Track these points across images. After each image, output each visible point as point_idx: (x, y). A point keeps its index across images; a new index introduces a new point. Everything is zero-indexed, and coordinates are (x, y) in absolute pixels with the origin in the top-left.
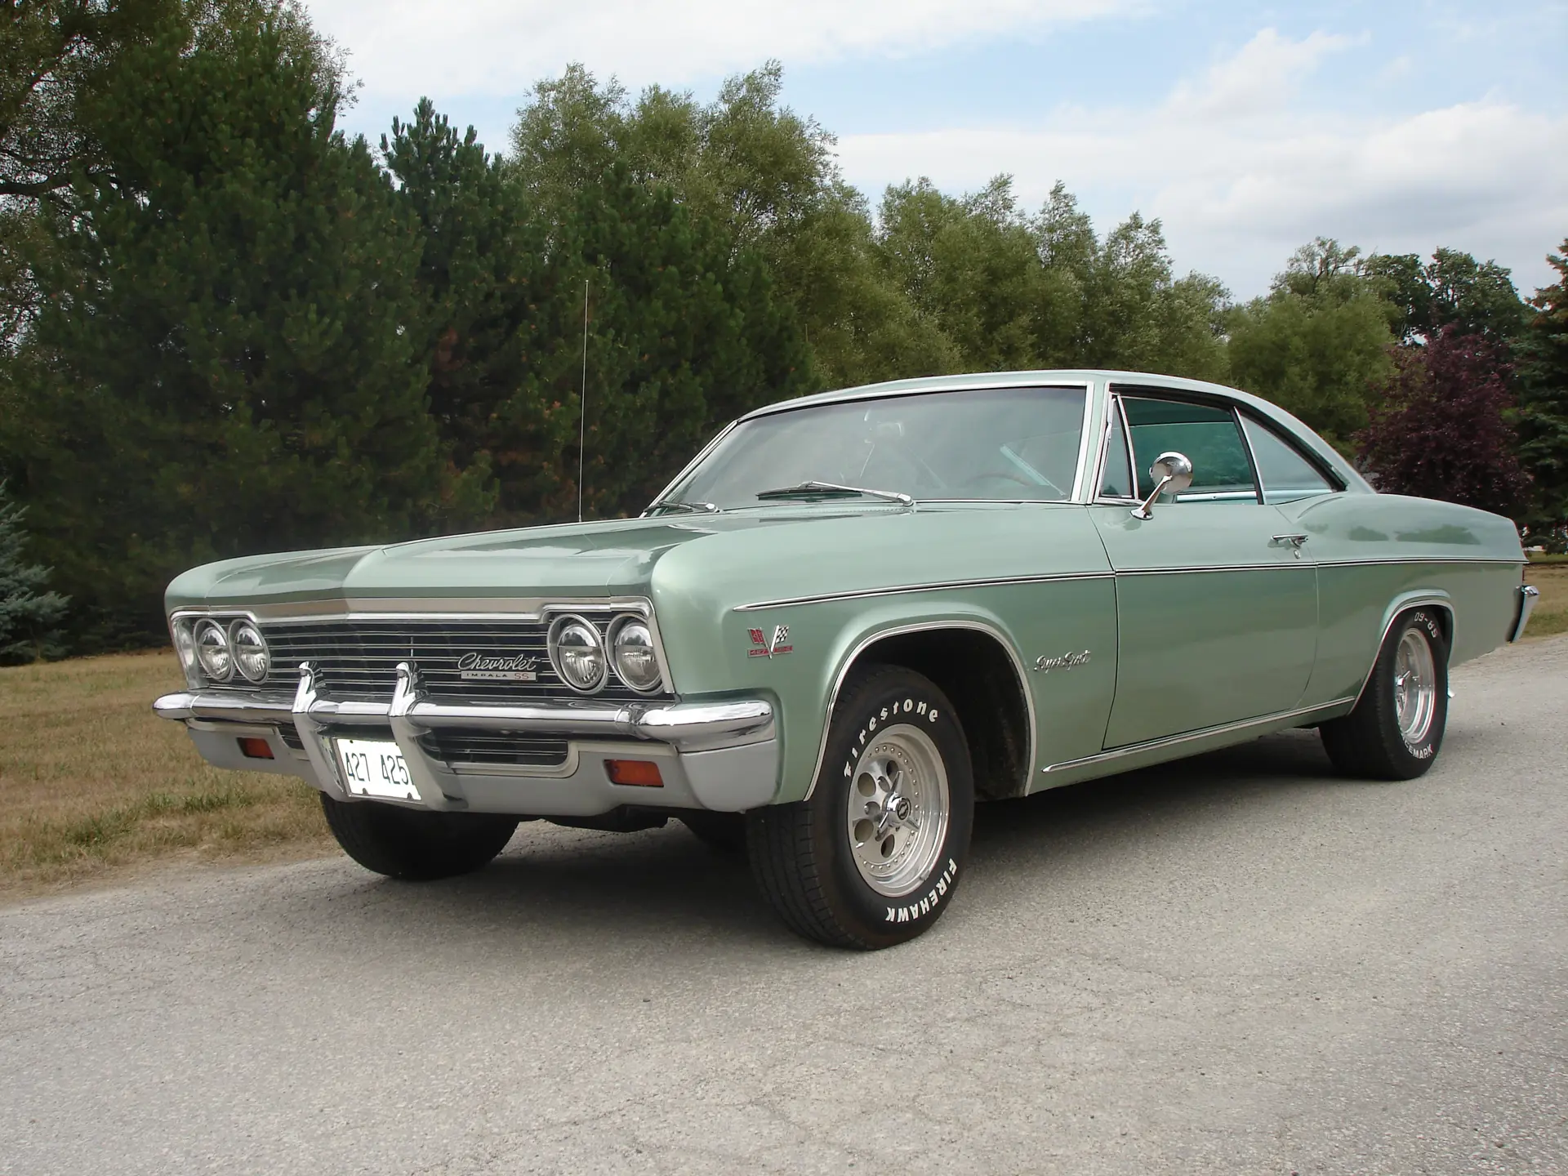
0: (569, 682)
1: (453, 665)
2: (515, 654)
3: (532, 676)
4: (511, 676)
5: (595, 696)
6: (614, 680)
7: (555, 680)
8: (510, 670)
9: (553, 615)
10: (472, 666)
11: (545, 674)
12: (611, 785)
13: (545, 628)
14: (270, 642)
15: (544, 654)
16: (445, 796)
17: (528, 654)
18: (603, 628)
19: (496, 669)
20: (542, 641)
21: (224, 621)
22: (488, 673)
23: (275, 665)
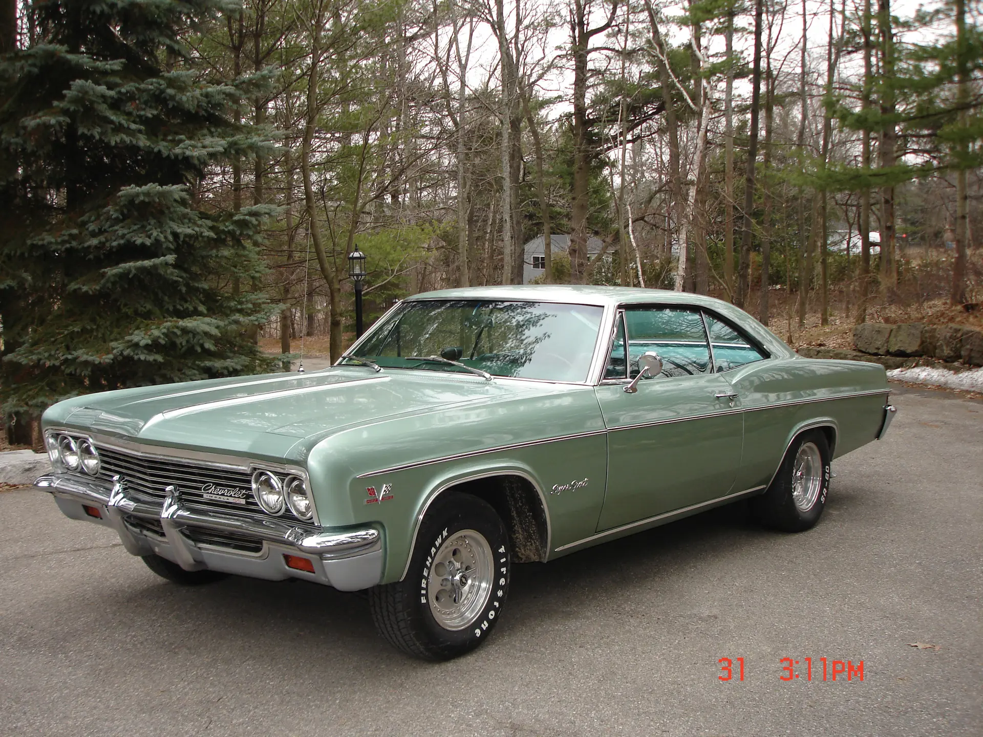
0: (263, 507)
1: (199, 489)
2: (235, 487)
3: (243, 502)
4: (231, 500)
5: (278, 517)
6: (288, 510)
7: (256, 504)
8: (231, 496)
9: (255, 469)
10: (210, 491)
11: (250, 500)
12: (287, 567)
13: (251, 475)
14: (101, 454)
15: (250, 489)
16: (195, 561)
17: (241, 488)
18: (283, 481)
19: (223, 495)
20: (249, 482)
21: (76, 438)
22: (218, 496)
23: (103, 468)
